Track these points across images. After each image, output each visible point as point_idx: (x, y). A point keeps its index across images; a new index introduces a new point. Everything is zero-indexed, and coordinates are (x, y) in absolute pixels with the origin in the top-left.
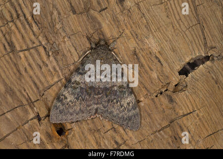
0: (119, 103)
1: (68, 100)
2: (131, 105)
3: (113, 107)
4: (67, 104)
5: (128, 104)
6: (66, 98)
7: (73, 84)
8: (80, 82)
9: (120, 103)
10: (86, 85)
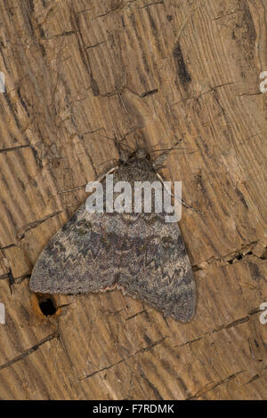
0: (159, 269)
1: (67, 253)
2: (181, 274)
3: (148, 274)
4: (65, 261)
5: (177, 272)
6: (63, 249)
7: (79, 224)
8: (93, 222)
9: (162, 269)
10: (103, 229)
